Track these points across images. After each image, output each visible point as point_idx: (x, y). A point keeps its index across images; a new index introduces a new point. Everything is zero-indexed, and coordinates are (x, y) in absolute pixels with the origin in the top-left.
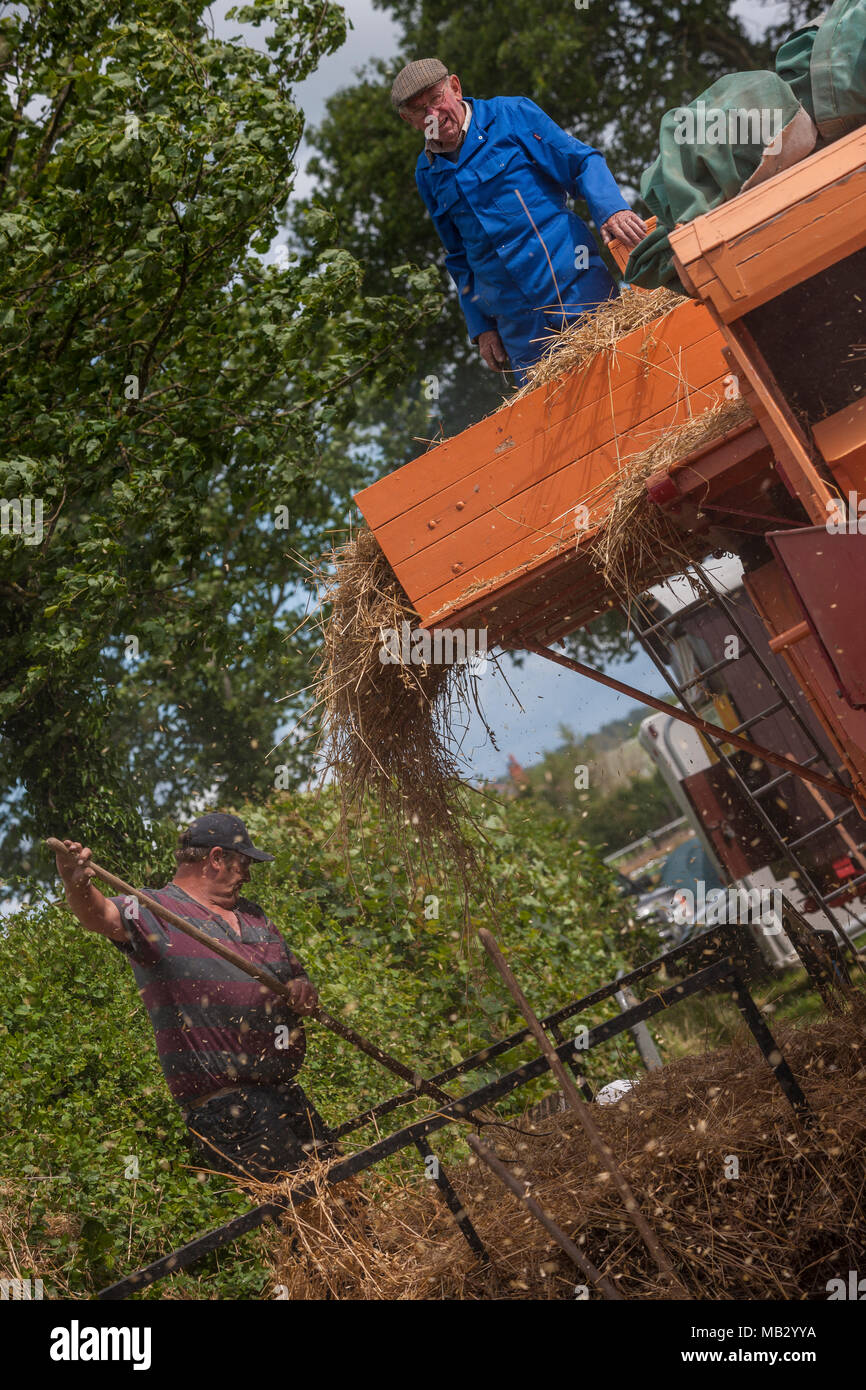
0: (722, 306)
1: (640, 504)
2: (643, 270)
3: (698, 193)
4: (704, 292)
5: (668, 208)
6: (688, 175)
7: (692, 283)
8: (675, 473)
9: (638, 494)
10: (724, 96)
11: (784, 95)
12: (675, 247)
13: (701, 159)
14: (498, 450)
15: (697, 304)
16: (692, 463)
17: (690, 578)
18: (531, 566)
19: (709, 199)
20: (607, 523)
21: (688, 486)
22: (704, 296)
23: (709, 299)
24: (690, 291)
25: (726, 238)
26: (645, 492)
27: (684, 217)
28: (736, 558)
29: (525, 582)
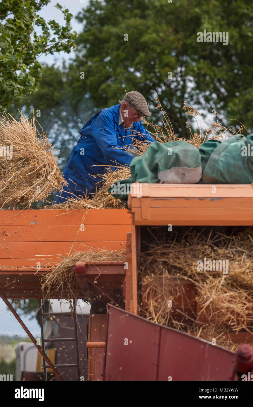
0: (137, 218)
1: (69, 269)
3: (150, 174)
4: (133, 210)
5: (137, 175)
6: (150, 166)
7: (131, 205)
8: (87, 265)
9: (71, 266)
11: (197, 159)
14: (31, 223)
15: (128, 212)
17: (71, 304)
18: (20, 269)
19: (152, 178)
20: (54, 269)
21: (90, 272)
22: (133, 211)
23: (134, 213)
24: (129, 207)
25: (151, 196)
26: (74, 266)
27: (140, 180)
28: (90, 306)
29: (14, 273)
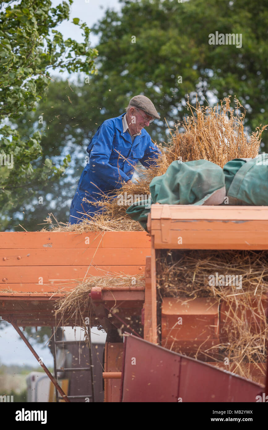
0: (157, 241)
1: (85, 295)
2: (135, 211)
3: (171, 194)
4: (153, 233)
5: (157, 195)
6: (171, 186)
7: (150, 227)
8: (104, 291)
9: (86, 291)
10: (199, 166)
11: (221, 179)
12: (152, 211)
13: (178, 184)
14: (44, 246)
15: (147, 235)
16: (113, 291)
17: (86, 332)
18: (32, 295)
19: (173, 200)
20: (69, 295)
21: (107, 298)
22: (152, 234)
23: (153, 236)
25: (172, 218)
26: (90, 292)
27: (161, 201)
28: (106, 334)
29: (26, 299)
